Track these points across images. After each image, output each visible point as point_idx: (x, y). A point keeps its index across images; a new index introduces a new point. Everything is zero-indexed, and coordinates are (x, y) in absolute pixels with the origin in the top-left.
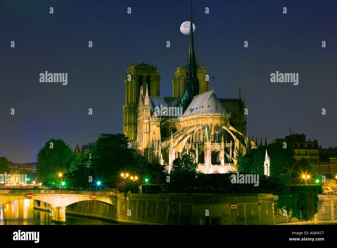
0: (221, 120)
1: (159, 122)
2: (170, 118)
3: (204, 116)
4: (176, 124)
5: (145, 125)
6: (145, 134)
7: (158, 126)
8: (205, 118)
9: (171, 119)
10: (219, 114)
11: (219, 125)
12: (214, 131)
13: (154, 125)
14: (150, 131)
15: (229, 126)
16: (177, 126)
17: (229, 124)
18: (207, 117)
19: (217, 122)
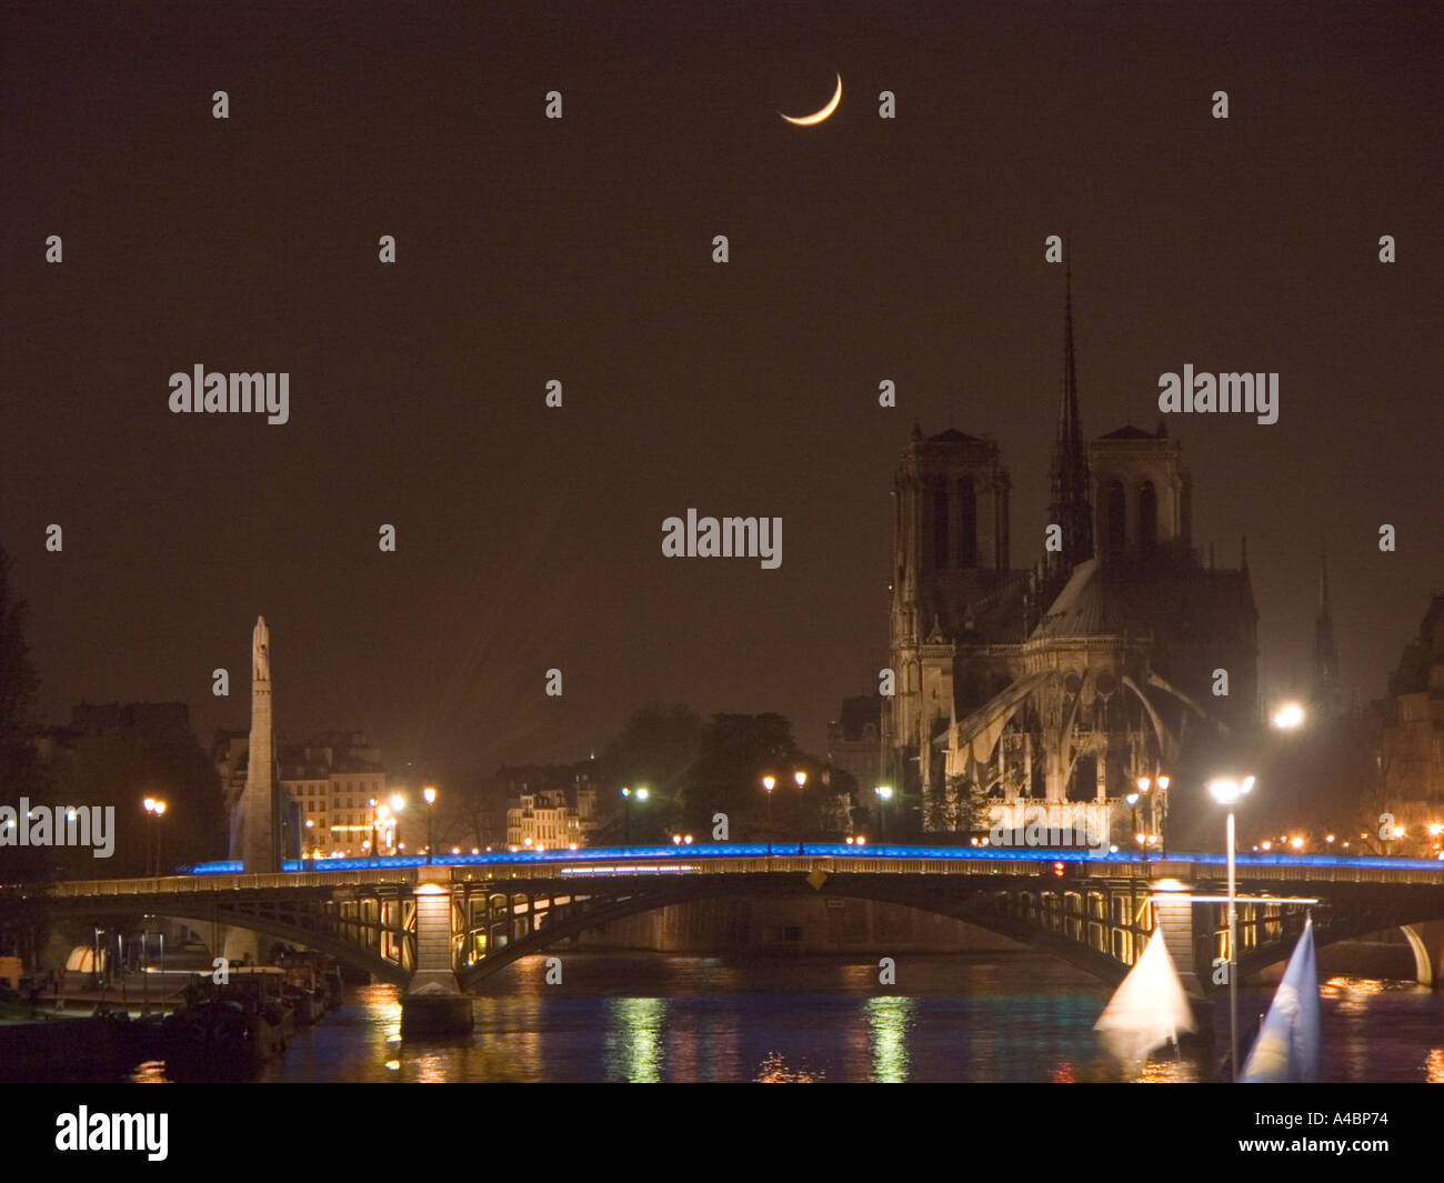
0: (1117, 656)
1: (951, 659)
2: (991, 643)
3: (1064, 646)
4: (1011, 661)
5: (905, 667)
6: (906, 698)
7: (944, 673)
8: (1065, 650)
9: (994, 646)
10: (1109, 638)
11: (1112, 672)
12: (1096, 693)
13: (931, 669)
14: (921, 689)
15: (1150, 676)
16: (1013, 669)
17: (1148, 667)
18: (1073, 647)
19: (1103, 662)
